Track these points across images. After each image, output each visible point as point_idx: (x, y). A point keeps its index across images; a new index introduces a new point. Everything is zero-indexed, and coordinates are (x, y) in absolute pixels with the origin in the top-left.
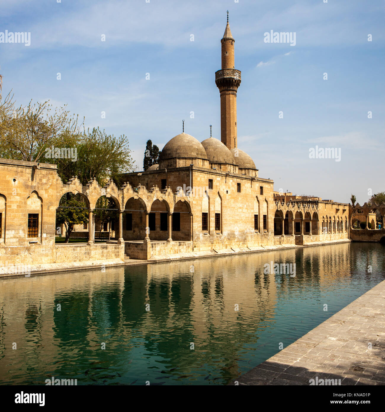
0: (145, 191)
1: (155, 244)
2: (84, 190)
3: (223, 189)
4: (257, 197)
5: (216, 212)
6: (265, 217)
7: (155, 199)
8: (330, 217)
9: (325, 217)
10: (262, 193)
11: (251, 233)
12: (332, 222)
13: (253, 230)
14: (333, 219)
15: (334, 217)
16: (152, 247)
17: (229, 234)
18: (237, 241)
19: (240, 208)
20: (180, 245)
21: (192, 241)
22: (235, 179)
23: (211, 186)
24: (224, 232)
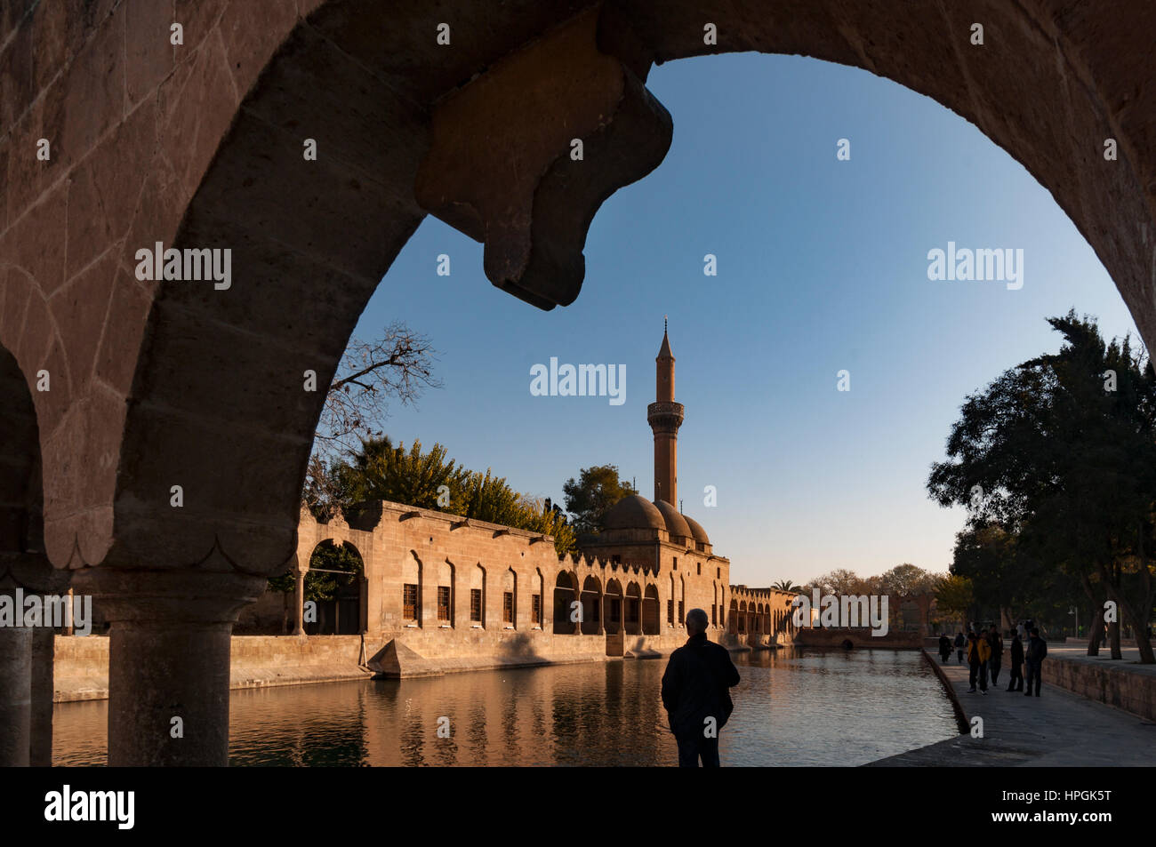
0: (622, 570)
1: (629, 637)
2: (575, 567)
3: (685, 570)
4: (714, 582)
5: (679, 600)
6: (721, 609)
7: (629, 581)
10: (718, 576)
20: (649, 640)
21: (659, 635)
22: (695, 558)
23: (675, 566)
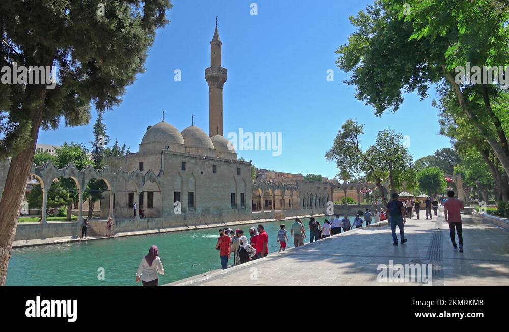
1: (120, 221)
3: (197, 170)
4: (234, 177)
5: (190, 191)
6: (242, 195)
8: (311, 194)
9: (306, 194)
10: (239, 174)
11: (228, 209)
12: (314, 198)
13: (230, 206)
14: (314, 196)
15: (316, 194)
16: (116, 224)
17: (203, 211)
18: (213, 217)
19: (216, 187)
20: (148, 222)
21: (162, 218)
22: (211, 162)
23: (184, 168)
24: (198, 209)
